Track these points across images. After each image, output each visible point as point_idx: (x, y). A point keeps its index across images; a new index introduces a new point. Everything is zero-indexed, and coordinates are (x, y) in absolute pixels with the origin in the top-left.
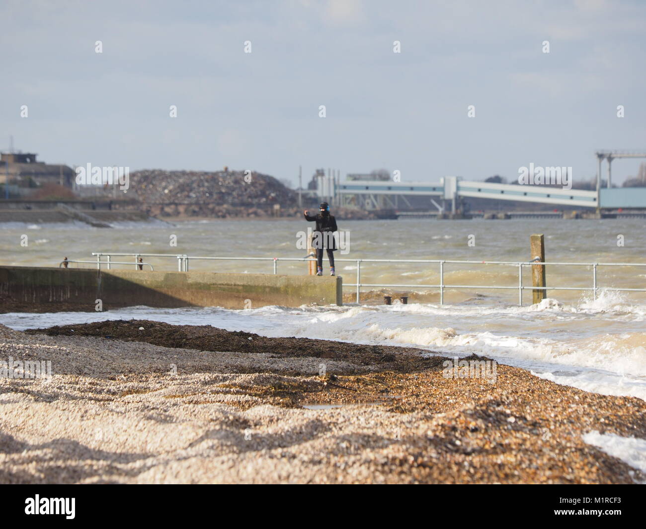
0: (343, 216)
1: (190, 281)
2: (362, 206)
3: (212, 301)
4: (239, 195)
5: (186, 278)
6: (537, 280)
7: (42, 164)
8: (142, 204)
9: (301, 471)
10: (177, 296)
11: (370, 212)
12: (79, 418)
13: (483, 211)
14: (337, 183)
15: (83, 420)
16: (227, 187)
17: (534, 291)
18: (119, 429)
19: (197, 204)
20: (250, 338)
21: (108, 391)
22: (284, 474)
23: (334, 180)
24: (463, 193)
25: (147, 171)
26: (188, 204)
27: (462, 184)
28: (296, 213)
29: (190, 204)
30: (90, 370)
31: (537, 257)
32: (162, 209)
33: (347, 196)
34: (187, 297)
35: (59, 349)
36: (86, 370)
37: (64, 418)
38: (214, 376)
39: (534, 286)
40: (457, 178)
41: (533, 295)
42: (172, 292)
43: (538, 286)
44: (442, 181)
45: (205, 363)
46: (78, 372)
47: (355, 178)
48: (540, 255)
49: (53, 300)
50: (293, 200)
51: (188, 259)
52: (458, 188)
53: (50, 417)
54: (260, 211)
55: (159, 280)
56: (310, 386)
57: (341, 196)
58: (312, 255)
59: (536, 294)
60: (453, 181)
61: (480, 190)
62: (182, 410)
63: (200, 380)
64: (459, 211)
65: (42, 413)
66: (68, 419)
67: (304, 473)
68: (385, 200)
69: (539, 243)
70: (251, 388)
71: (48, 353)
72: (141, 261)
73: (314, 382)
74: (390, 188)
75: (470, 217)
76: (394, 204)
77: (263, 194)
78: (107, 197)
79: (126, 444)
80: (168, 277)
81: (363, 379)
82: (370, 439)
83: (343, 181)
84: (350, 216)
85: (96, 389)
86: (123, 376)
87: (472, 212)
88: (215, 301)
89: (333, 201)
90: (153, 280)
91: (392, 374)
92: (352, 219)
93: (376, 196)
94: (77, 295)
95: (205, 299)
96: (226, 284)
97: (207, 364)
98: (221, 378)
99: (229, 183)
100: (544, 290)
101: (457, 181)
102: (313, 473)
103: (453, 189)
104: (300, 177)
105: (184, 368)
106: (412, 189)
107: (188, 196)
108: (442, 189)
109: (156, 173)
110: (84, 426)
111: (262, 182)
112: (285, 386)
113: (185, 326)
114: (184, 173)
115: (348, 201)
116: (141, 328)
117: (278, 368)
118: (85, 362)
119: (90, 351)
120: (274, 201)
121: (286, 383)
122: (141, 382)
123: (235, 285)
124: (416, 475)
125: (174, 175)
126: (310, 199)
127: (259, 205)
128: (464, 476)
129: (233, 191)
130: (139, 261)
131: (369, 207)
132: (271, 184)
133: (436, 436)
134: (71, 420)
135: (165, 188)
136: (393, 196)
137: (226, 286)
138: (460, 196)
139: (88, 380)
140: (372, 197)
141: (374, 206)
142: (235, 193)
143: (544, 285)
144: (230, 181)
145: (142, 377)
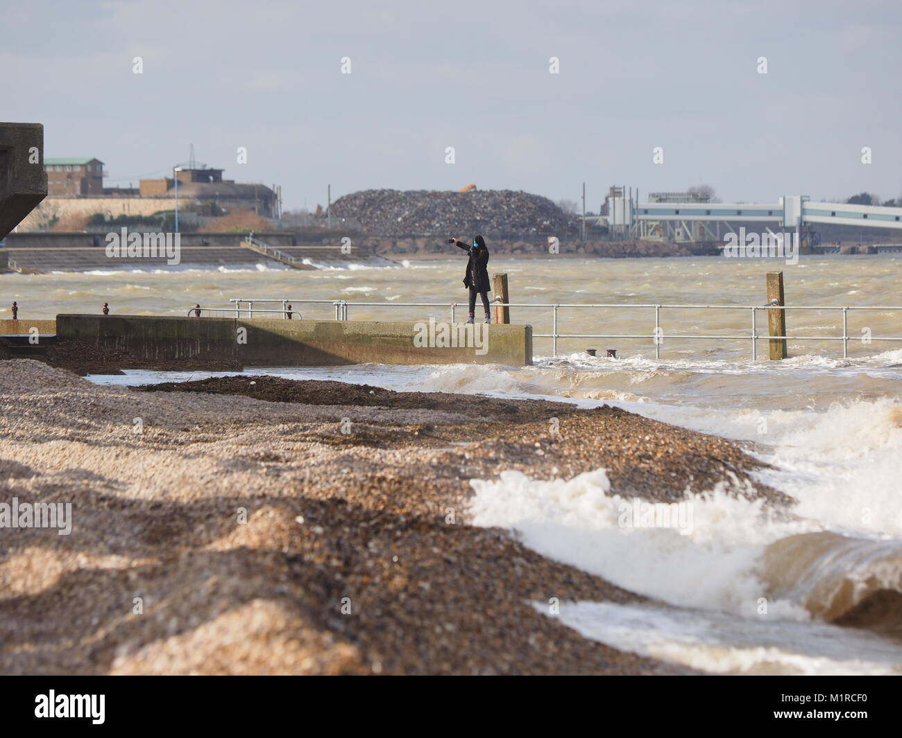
0: (643, 252)
1: (346, 332)
2: (671, 237)
3: (373, 356)
4: (499, 224)
5: (342, 329)
6: (774, 329)
7: (231, 183)
8: (366, 237)
9: (271, 484)
10: (331, 351)
11: (681, 246)
12: (114, 457)
13: (839, 244)
14: (635, 207)
15: (117, 459)
16: (483, 213)
17: (771, 341)
18: (148, 465)
19: (442, 236)
20: (371, 392)
21: (175, 442)
22: (256, 486)
23: (631, 201)
24: (809, 218)
25: (374, 192)
26: (429, 237)
27: (808, 205)
28: (578, 247)
29: (433, 237)
30: (163, 421)
31: (774, 300)
32: (394, 244)
33: (650, 223)
34: (342, 351)
35: (129, 399)
36: (158, 421)
37: (99, 457)
38: (293, 426)
39: (770, 335)
40: (802, 197)
41: (771, 346)
42: (324, 346)
43: (776, 335)
44: (781, 200)
45: (293, 415)
46: (149, 423)
47: (661, 199)
48: (778, 297)
49: (179, 356)
50: (575, 230)
51: (346, 305)
52: (803, 211)
53: (85, 457)
54: (529, 247)
55: (309, 331)
56: (399, 436)
57: (641, 222)
58: (498, 300)
59: (774, 344)
60: (797, 199)
61: (833, 214)
62: (225, 451)
63: (278, 430)
64: (805, 244)
65: (79, 453)
66: (103, 459)
67: (274, 485)
68: (702, 228)
69: (777, 282)
70: (333, 438)
71: (116, 402)
72: (290, 307)
73: (403, 432)
74: (708, 212)
75: (821, 251)
76: (716, 235)
77: (533, 222)
78: (319, 228)
79: (152, 479)
80: (321, 327)
81: (462, 430)
82: (377, 467)
83: (644, 203)
84: (652, 251)
85: (162, 440)
86: (197, 427)
87: (823, 245)
88: (377, 356)
89: (631, 230)
90: (302, 331)
91: (499, 424)
92: (656, 255)
93: (689, 223)
94: (208, 349)
95: (365, 354)
96: (390, 336)
97: (296, 415)
98: (301, 427)
99: (485, 207)
100: (783, 340)
101: (802, 201)
102: (282, 485)
103: (797, 213)
104: (584, 198)
105: (269, 420)
106: (739, 213)
107: (430, 226)
108: (782, 213)
109: (386, 194)
110: (117, 465)
111: (531, 205)
112: (370, 436)
113: (309, 381)
114: (424, 194)
115: (650, 231)
116: (253, 383)
117: (378, 420)
118: (157, 412)
119: (165, 402)
120: (549, 231)
121: (372, 433)
122: (217, 433)
123: (401, 337)
124: (386, 489)
125: (410, 197)
126: (598, 227)
127: (527, 238)
128: (430, 490)
129: (492, 218)
130: (287, 309)
131: (679, 239)
132: (544, 207)
133: (440, 463)
134: (105, 459)
135: (398, 215)
136: (713, 223)
137: (391, 338)
138: (805, 223)
139: (158, 431)
140: (684, 225)
141: (687, 237)
142: (494, 222)
143: (783, 334)
144: (487, 204)
145: (219, 428)
